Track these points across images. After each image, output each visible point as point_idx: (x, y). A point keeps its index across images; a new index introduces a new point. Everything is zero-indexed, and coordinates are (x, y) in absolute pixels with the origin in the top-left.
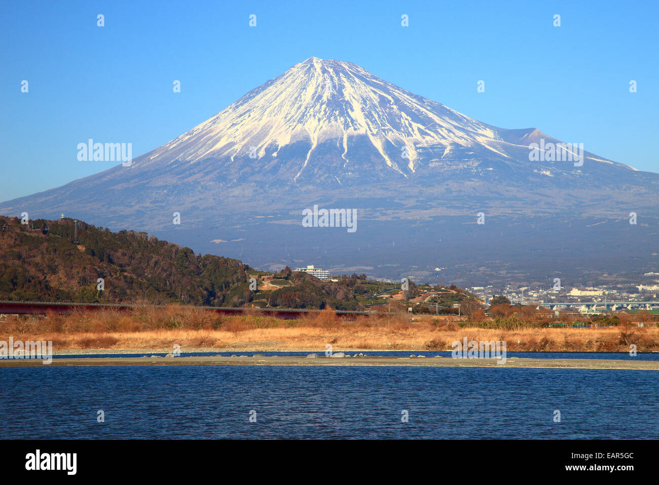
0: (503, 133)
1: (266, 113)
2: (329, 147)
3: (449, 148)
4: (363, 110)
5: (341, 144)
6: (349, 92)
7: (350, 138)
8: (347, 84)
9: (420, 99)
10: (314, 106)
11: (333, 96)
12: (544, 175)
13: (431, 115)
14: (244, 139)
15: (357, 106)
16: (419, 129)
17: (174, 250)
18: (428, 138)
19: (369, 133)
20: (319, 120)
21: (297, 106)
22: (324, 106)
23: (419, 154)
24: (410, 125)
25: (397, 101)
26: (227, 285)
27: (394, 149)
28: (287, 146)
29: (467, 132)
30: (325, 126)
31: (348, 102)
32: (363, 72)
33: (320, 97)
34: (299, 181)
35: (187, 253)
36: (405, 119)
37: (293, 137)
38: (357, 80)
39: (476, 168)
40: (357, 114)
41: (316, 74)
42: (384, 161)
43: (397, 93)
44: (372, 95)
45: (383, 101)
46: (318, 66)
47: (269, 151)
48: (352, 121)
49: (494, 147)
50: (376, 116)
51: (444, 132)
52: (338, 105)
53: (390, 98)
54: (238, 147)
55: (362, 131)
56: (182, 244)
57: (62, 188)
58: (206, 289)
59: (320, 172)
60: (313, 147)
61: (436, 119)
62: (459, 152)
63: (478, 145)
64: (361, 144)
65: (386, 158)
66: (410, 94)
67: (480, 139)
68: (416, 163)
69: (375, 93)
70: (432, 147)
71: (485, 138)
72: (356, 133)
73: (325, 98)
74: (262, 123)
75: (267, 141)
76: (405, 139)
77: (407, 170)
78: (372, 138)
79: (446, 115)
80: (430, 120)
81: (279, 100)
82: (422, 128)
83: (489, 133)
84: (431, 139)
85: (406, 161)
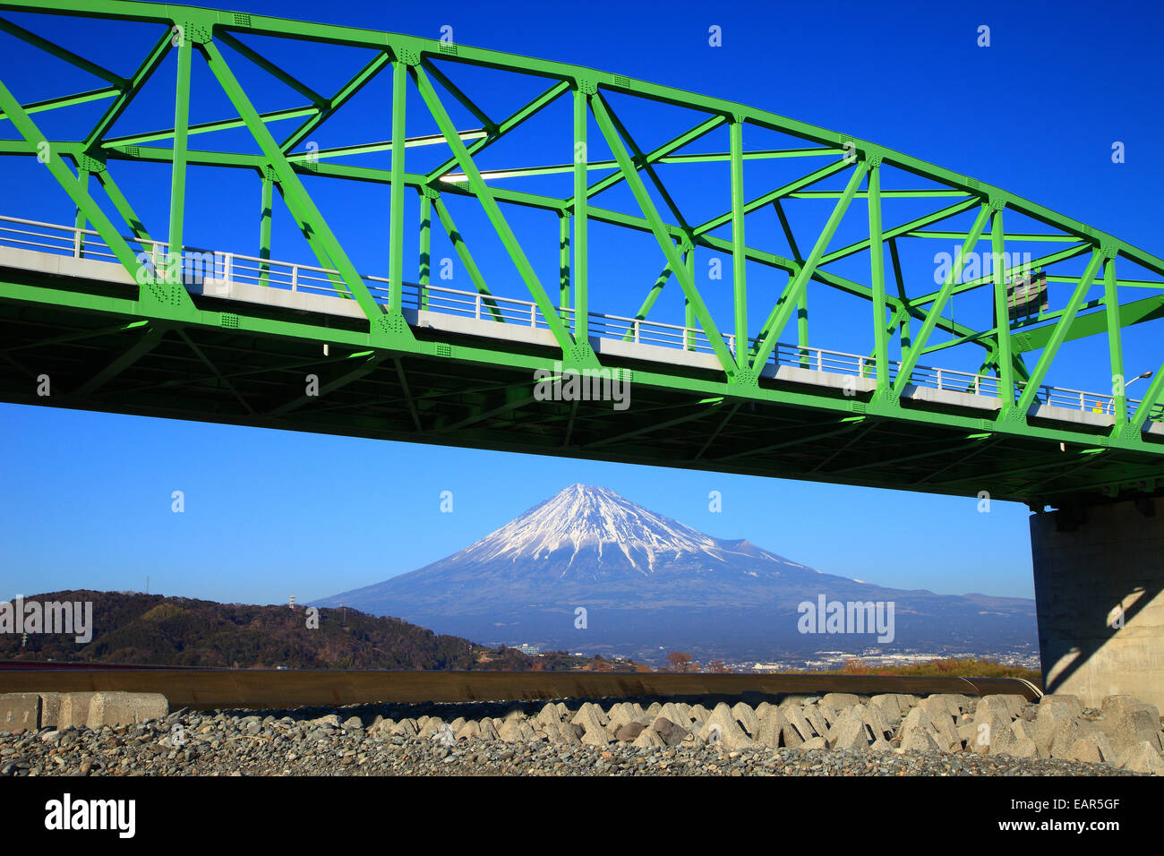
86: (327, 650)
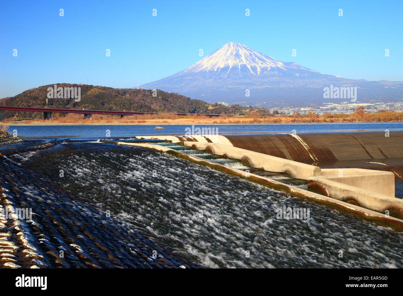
0: (285, 64)
1: (217, 58)
2: (235, 68)
3: (269, 68)
4: (245, 57)
5: (238, 67)
6: (241, 52)
7: (241, 65)
8: (240, 50)
9: (261, 54)
10: (231, 56)
11: (236, 53)
12: (297, 76)
13: (264, 58)
14: (210, 66)
15: (243, 56)
16: (261, 63)
17: (185, 98)
18: (263, 65)
19: (246, 64)
20: (232, 60)
21: (226, 56)
22: (233, 56)
23: (261, 70)
24: (258, 61)
25: (255, 54)
26: (199, 108)
27: (254, 69)
28: (223, 68)
29: (275, 63)
30: (234, 62)
31: (240, 55)
32: (245, 46)
33: (232, 53)
34: (226, 78)
35: (189, 99)
36: (257, 60)
37: (224, 65)
38: (243, 48)
39: (277, 74)
40: (243, 58)
41: (231, 47)
42: (251, 72)
43: (255, 52)
44: (247, 53)
45: (251, 55)
46: (232, 44)
47: (218, 69)
48: (242, 60)
49: (282, 67)
50: (248, 59)
51: (268, 63)
52: (237, 56)
53: (252, 53)
54: (209, 68)
55: (244, 63)
56: (187, 96)
57: (160, 80)
58: (194, 109)
59: (232, 75)
60: (230, 68)
61: (266, 60)
62: (272, 69)
63: (278, 67)
64: (244, 67)
65: (251, 71)
66: (258, 52)
67: (278, 65)
68: (260, 72)
69: (248, 52)
70: (265, 68)
71: (280, 65)
72: (242, 64)
73: (234, 54)
74: (216, 61)
75: (217, 66)
76: (257, 65)
77: (257, 74)
78: (247, 65)
79: (268, 58)
80: (264, 60)
81: (220, 55)
82: (262, 62)
83: (281, 63)
84: (264, 65)
85: (257, 72)
86: (154, 104)
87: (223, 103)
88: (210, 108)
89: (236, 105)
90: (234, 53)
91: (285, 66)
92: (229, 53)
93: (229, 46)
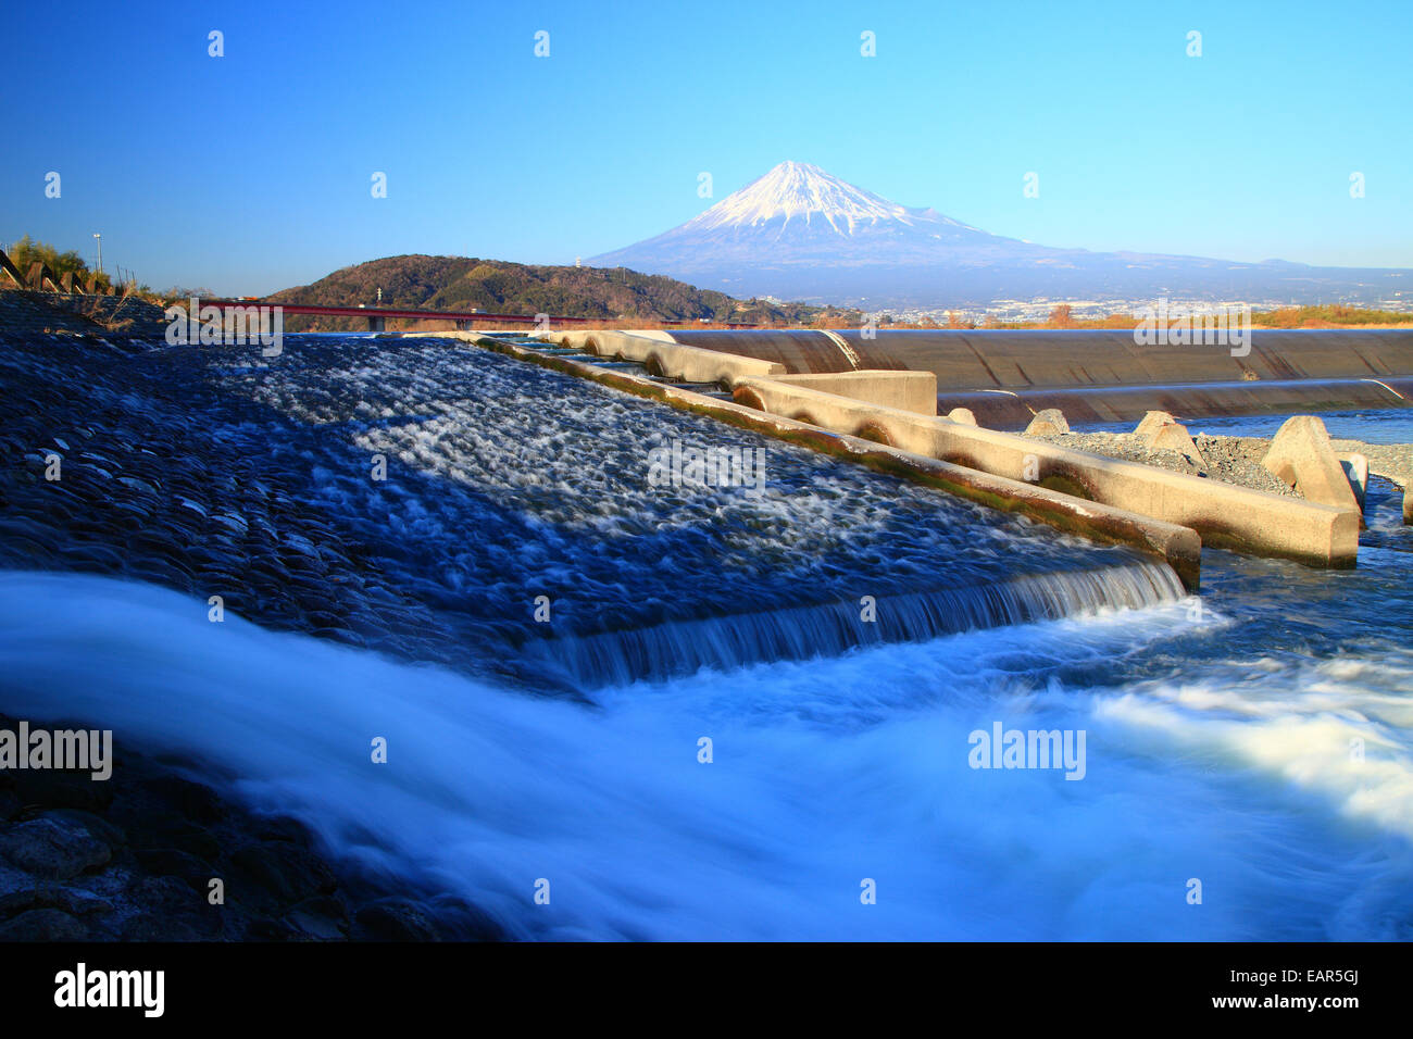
0: (910, 211)
2: (798, 219)
4: (820, 195)
5: (806, 217)
6: (811, 183)
7: (811, 214)
8: (810, 178)
9: (857, 188)
10: (788, 193)
11: (800, 186)
13: (864, 199)
15: (816, 192)
16: (856, 208)
18: (862, 213)
19: (824, 210)
20: (791, 202)
21: (777, 193)
22: (794, 193)
23: (856, 223)
24: (851, 205)
25: (842, 189)
26: (718, 307)
27: (841, 221)
28: (770, 219)
29: (887, 210)
30: (795, 206)
31: (809, 190)
32: (821, 171)
33: (792, 187)
34: (778, 242)
36: (847, 201)
37: (775, 213)
38: (817, 176)
39: (891, 232)
40: (816, 198)
41: (790, 172)
42: (833, 228)
43: (842, 184)
44: (825, 185)
45: (833, 190)
46: (791, 167)
47: (759, 222)
48: (813, 202)
49: (904, 219)
50: (828, 199)
51: (872, 209)
52: (804, 192)
53: (837, 187)
55: (819, 209)
58: (703, 311)
59: (792, 236)
60: (788, 219)
61: (867, 201)
62: (881, 222)
63: (894, 217)
64: (819, 218)
65: (834, 225)
66: (851, 185)
67: (895, 214)
68: (854, 229)
69: (827, 184)
70: (865, 219)
71: (899, 213)
72: (815, 210)
73: (795, 188)
75: (757, 217)
76: (846, 214)
77: (848, 234)
78: (825, 213)
79: (873, 198)
80: (863, 202)
82: (859, 207)
83: (901, 211)
84: (864, 214)
85: (848, 229)
87: (769, 299)
88: (740, 309)
89: (798, 303)
90: (796, 186)
91: (909, 216)
92: (784, 187)
93: (785, 171)
